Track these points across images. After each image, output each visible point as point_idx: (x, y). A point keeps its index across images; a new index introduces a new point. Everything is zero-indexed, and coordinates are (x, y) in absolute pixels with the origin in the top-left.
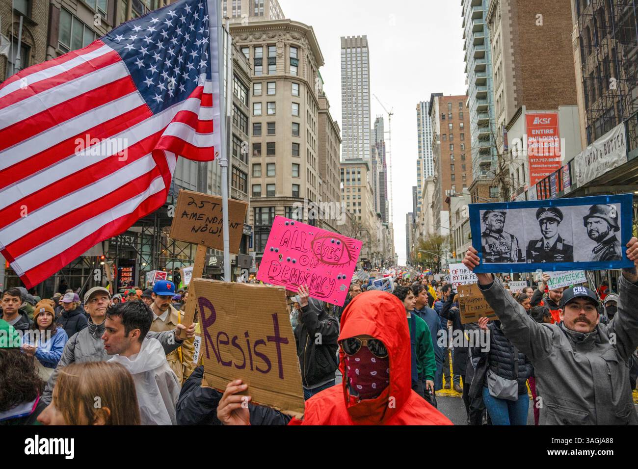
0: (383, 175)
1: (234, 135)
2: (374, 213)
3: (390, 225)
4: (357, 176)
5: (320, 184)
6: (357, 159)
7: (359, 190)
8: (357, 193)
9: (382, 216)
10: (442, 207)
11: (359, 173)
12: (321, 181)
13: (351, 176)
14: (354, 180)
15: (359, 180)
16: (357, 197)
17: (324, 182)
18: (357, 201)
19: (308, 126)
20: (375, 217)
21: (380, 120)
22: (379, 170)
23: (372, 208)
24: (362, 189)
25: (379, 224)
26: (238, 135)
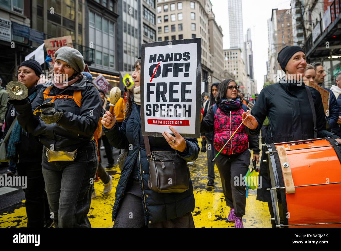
0: (251, 57)
1: (144, 23)
2: (246, 74)
3: (255, 81)
4: (235, 55)
5: (210, 57)
6: (235, 47)
7: (237, 62)
8: (236, 64)
9: (251, 76)
10: (278, 68)
11: (236, 54)
12: (211, 55)
13: (232, 56)
14: (234, 57)
15: (237, 57)
16: (236, 66)
17: (213, 56)
18: (236, 68)
19: (201, 25)
20: (246, 76)
21: (249, 30)
22: (249, 53)
23: (244, 72)
24: (238, 62)
25: (249, 80)
26: (147, 23)
